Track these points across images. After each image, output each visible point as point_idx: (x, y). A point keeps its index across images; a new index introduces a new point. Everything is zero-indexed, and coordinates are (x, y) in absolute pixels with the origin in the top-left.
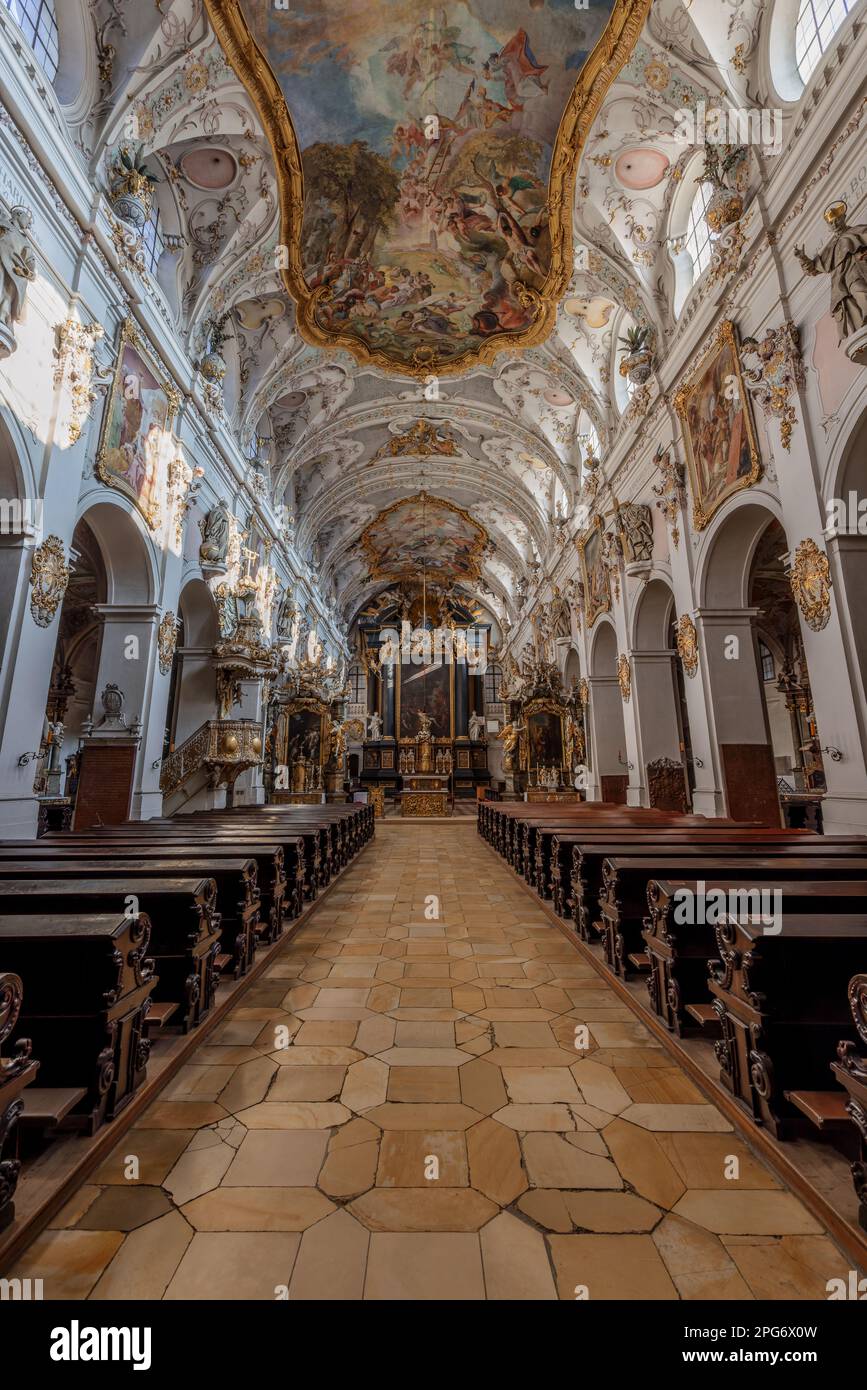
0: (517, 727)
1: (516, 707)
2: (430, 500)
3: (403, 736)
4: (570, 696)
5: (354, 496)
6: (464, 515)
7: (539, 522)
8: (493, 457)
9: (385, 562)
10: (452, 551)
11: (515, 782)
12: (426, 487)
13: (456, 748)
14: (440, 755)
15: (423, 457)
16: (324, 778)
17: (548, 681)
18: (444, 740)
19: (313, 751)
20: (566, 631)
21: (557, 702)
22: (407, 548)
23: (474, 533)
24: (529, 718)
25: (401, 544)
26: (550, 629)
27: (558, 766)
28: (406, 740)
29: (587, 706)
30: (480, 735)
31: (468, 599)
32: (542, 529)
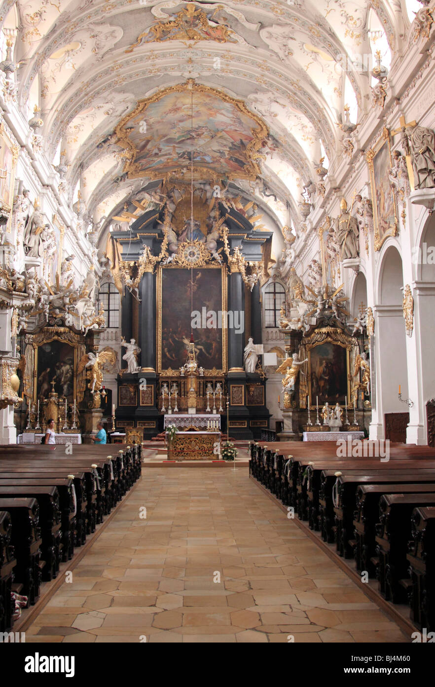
0: (298, 360)
1: (296, 337)
2: (198, 88)
3: (165, 367)
4: (357, 325)
5: (110, 86)
6: (239, 106)
7: (327, 122)
8: (274, 45)
9: (144, 157)
10: (225, 146)
11: (293, 421)
12: (195, 75)
13: (228, 382)
14: (209, 391)
15: (192, 42)
16: (79, 417)
17: (334, 308)
18: (214, 372)
19: (65, 387)
20: (354, 253)
21: (343, 332)
22: (170, 141)
23: (251, 126)
24: (312, 350)
25: (165, 136)
26: (337, 247)
27: (342, 403)
28: (170, 373)
29: (373, 338)
30: (257, 367)
31: (245, 201)
32: (330, 130)
